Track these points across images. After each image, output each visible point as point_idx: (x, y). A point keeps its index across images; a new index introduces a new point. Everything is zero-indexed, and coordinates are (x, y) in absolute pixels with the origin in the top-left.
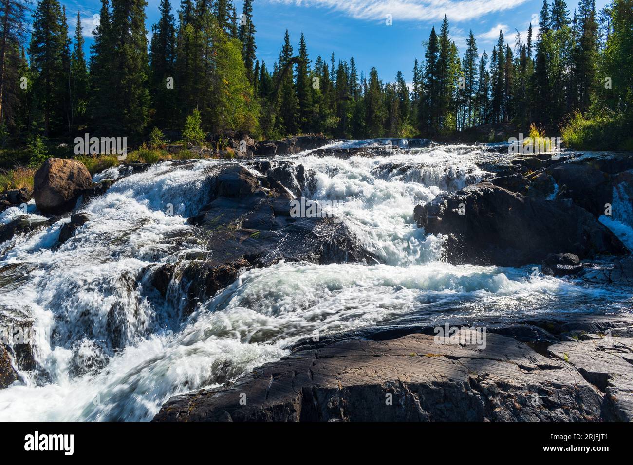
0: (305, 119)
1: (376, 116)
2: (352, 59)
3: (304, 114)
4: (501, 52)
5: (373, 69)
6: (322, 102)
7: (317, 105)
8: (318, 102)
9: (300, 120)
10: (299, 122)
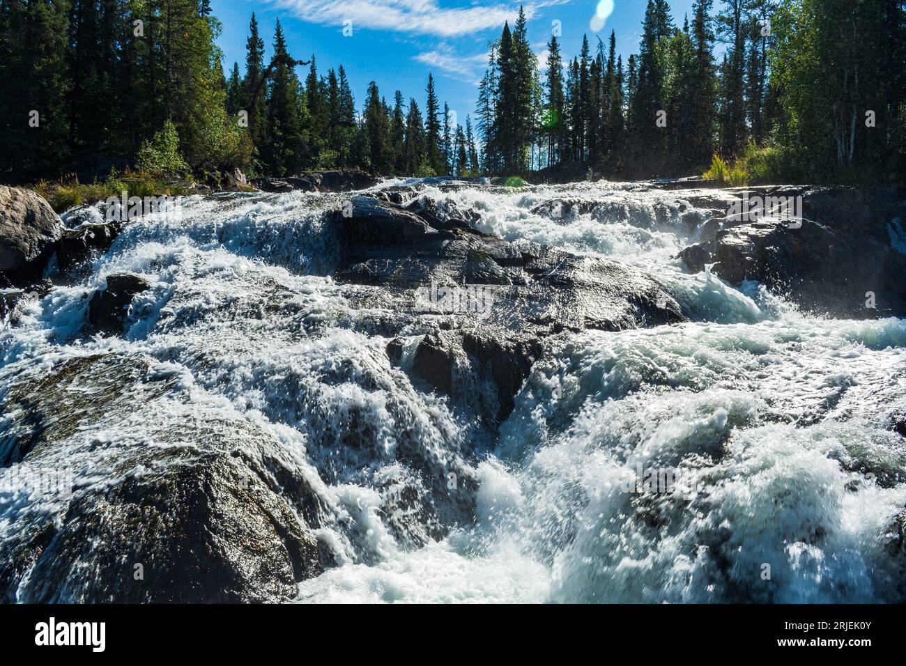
0: (289, 152)
1: (385, 153)
2: (341, 68)
3: (289, 144)
4: (584, 64)
5: (372, 83)
6: (312, 127)
7: (305, 130)
8: (307, 127)
9: (283, 153)
10: (282, 156)
